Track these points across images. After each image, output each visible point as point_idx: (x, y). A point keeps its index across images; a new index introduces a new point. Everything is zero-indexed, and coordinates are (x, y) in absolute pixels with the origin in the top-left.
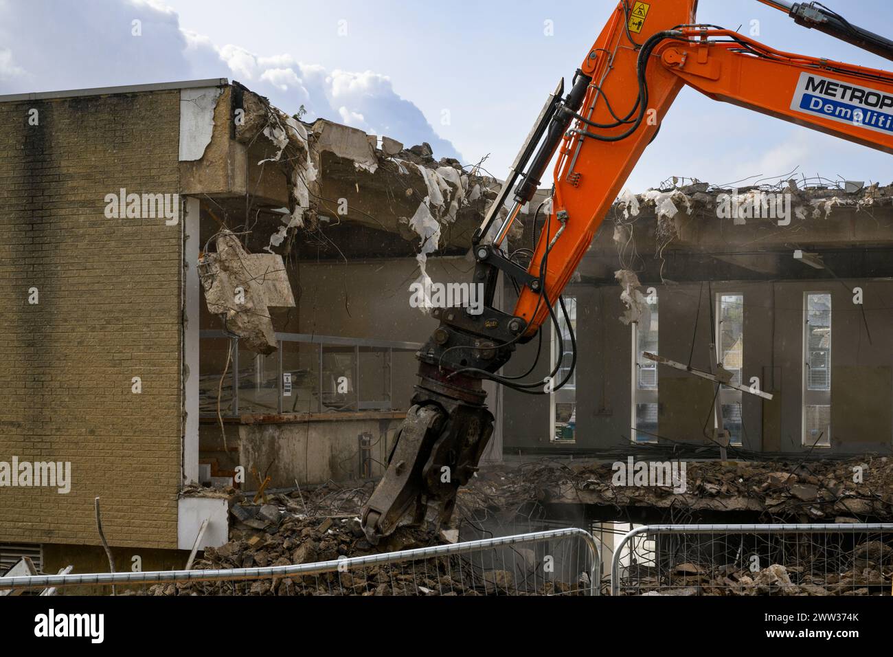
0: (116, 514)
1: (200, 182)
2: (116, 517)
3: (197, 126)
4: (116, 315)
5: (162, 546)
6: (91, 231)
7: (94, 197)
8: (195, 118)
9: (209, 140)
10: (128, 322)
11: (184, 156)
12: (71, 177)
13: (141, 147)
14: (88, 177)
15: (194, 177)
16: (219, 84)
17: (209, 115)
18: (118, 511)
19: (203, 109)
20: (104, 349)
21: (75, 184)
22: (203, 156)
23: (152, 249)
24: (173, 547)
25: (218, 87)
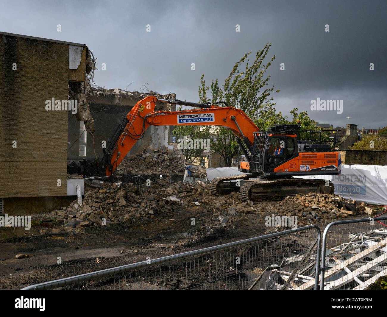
0: (44, 185)
1: (76, 77)
2: (44, 187)
3: (75, 58)
4: (44, 118)
5: (61, 195)
6: (35, 88)
7: (35, 76)
8: (74, 55)
9: (79, 64)
10: (49, 121)
11: (70, 67)
12: (26, 67)
13: (54, 62)
14: (33, 68)
15: (73, 75)
16: (84, 46)
17: (79, 55)
18: (45, 184)
19: (77, 53)
20: (39, 129)
21: (28, 70)
22: (78, 68)
23: (59, 97)
24: (66, 195)
25: (82, 47)
